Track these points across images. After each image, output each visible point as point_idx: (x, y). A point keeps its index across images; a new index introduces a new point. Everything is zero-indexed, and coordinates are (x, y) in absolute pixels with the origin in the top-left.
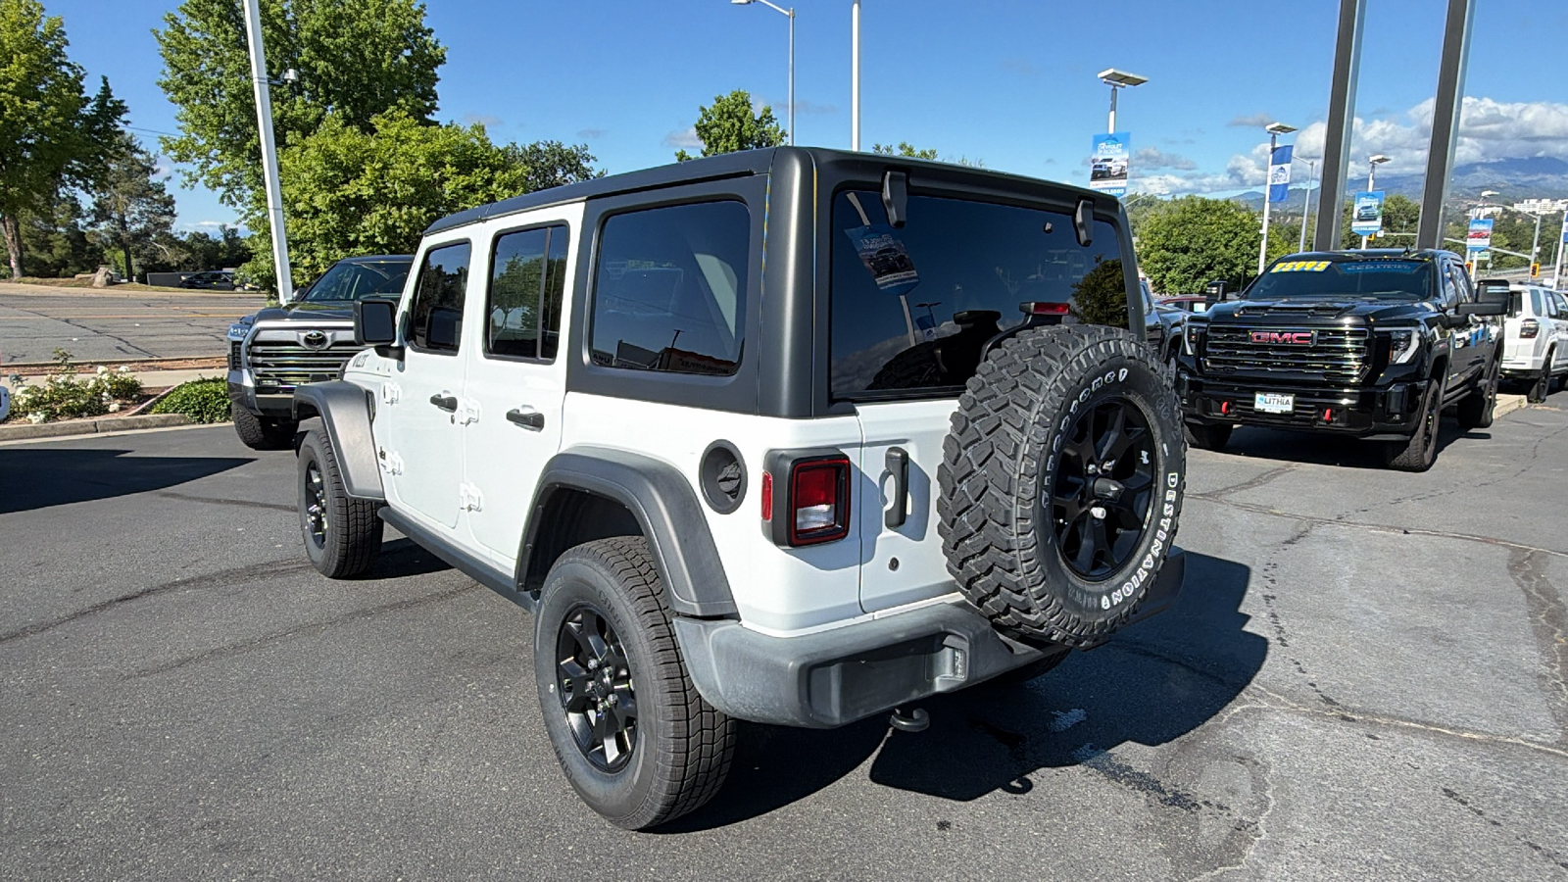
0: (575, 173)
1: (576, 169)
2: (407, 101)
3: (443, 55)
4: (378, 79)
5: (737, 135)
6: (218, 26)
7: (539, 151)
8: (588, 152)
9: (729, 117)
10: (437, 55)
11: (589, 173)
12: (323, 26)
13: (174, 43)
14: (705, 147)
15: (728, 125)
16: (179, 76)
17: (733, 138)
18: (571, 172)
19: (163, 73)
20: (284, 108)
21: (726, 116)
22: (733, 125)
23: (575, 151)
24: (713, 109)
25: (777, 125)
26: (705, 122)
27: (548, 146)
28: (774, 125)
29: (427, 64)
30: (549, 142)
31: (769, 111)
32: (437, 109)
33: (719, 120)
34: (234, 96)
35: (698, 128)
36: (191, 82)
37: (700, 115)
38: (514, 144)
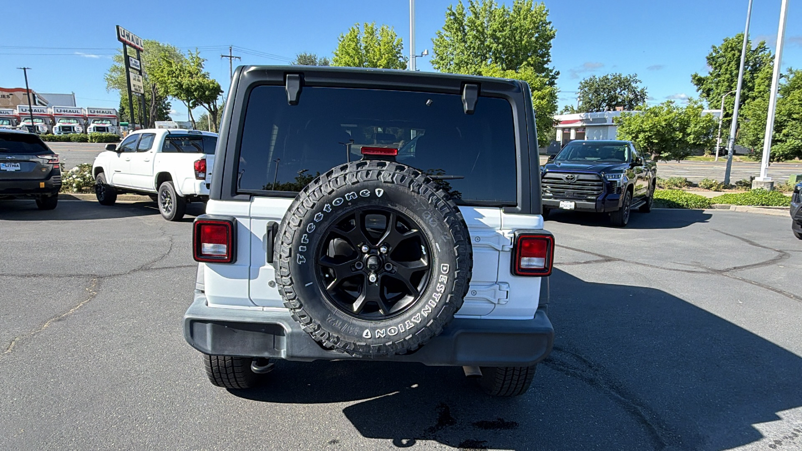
0: (627, 90)
1: (628, 88)
2: (532, 59)
3: (554, 34)
4: (520, 50)
5: (736, 61)
6: (455, 34)
7: (607, 79)
8: (637, 78)
9: (733, 49)
10: (551, 34)
11: (635, 90)
12: (498, 27)
13: (438, 43)
14: (711, 70)
15: (730, 55)
16: (438, 57)
17: (733, 62)
18: (624, 89)
19: (433, 57)
20: (476, 67)
21: (729, 49)
22: (734, 55)
23: (629, 78)
24: (721, 46)
25: (770, 52)
26: (714, 55)
27: (614, 76)
28: (767, 52)
29: (545, 39)
30: (614, 74)
31: (764, 43)
32: (550, 62)
33: (724, 52)
34: (456, 64)
35: (708, 59)
36: (442, 59)
37: (711, 50)
38: (594, 77)
